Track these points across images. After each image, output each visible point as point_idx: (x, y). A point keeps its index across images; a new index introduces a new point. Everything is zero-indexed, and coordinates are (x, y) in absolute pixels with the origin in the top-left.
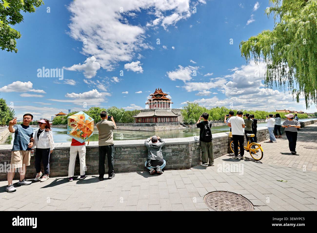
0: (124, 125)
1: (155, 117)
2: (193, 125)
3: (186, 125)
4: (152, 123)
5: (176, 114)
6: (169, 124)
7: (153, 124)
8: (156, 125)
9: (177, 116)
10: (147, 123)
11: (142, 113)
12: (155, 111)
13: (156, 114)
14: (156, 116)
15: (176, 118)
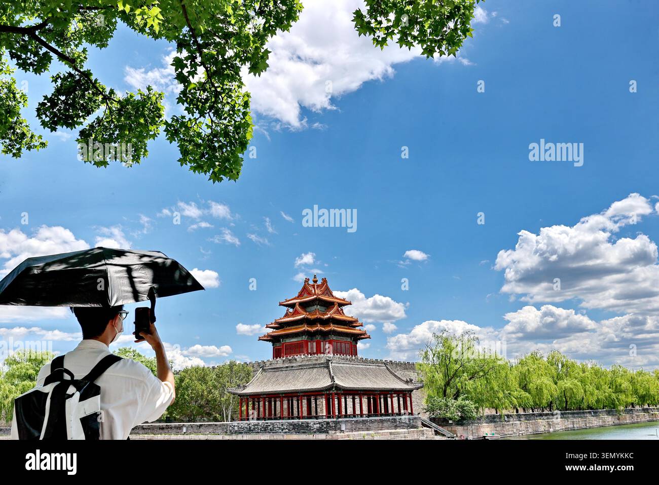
0: (180, 428)
1: (334, 391)
2: (469, 427)
3: (443, 426)
4: (320, 420)
5: (407, 382)
6: (385, 424)
7: (328, 423)
8: (338, 426)
9: (411, 391)
10: (296, 421)
11: (269, 374)
12: (328, 367)
13: (338, 382)
14: (338, 388)
15: (408, 399)
